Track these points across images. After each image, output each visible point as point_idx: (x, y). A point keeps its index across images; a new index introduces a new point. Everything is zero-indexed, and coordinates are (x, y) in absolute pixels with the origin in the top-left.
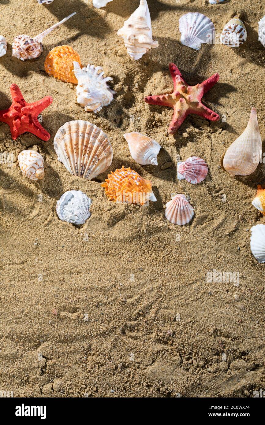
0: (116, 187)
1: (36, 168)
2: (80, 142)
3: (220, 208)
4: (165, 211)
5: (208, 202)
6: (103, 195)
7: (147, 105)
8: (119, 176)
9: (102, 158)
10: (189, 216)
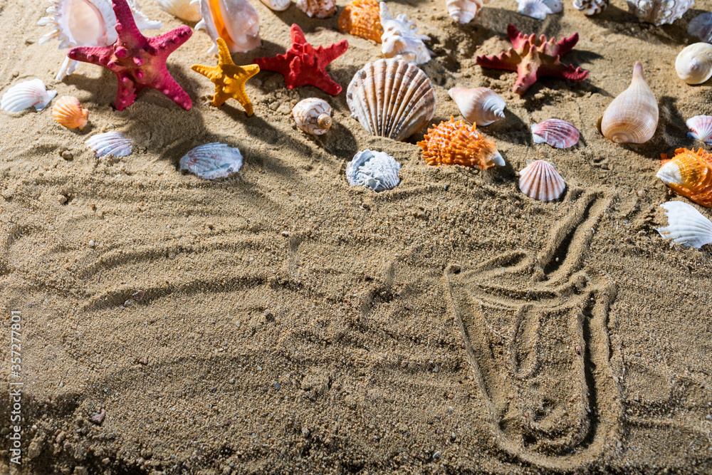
0: (441, 143)
1: (319, 111)
2: (387, 85)
3: (606, 181)
4: (518, 180)
5: (586, 173)
6: (420, 159)
7: (478, 68)
8: (445, 129)
9: (420, 106)
10: (558, 187)
